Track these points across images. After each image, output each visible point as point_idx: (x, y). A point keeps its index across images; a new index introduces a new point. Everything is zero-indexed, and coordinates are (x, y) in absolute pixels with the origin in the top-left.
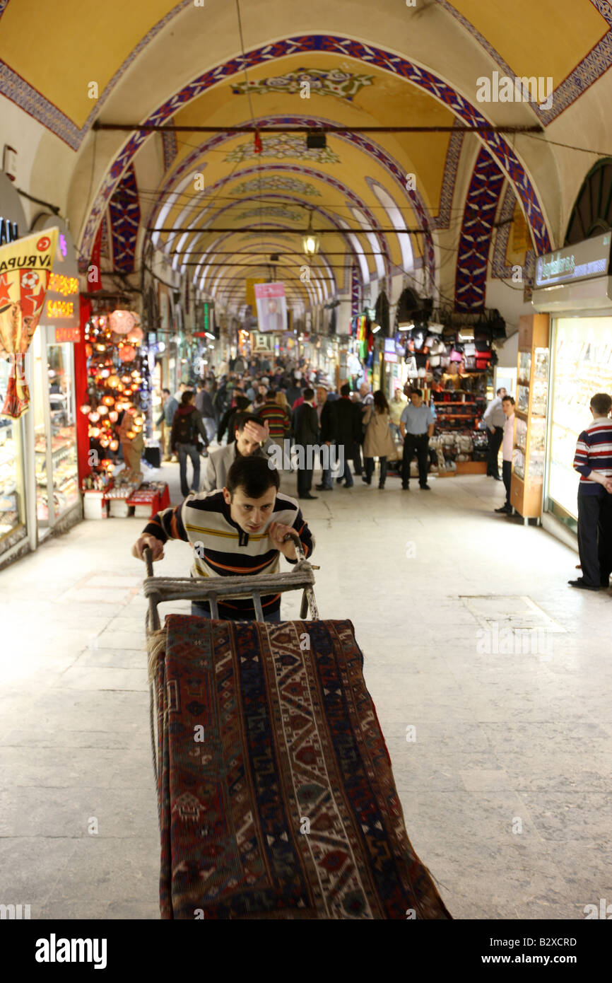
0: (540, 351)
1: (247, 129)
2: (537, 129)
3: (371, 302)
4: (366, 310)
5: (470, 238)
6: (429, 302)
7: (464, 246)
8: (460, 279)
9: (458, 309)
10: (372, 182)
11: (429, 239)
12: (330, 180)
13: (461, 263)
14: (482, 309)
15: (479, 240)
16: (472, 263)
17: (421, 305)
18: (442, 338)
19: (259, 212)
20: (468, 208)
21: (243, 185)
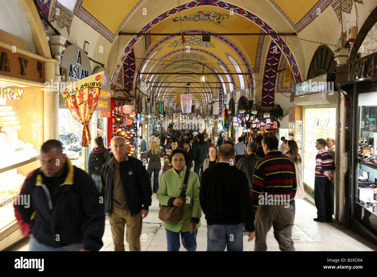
0: (298, 122)
1: (179, 34)
2: (295, 34)
3: (227, 102)
4: (225, 105)
5: (268, 77)
6: (251, 102)
7: (265, 80)
8: (264, 93)
9: (263, 105)
10: (227, 55)
11: (251, 77)
12: (210, 54)
13: (264, 87)
14: (273, 105)
15: (271, 77)
16: (269, 86)
17: (248, 103)
18: (257, 116)
19: (182, 66)
20: (266, 65)
21: (176, 56)
